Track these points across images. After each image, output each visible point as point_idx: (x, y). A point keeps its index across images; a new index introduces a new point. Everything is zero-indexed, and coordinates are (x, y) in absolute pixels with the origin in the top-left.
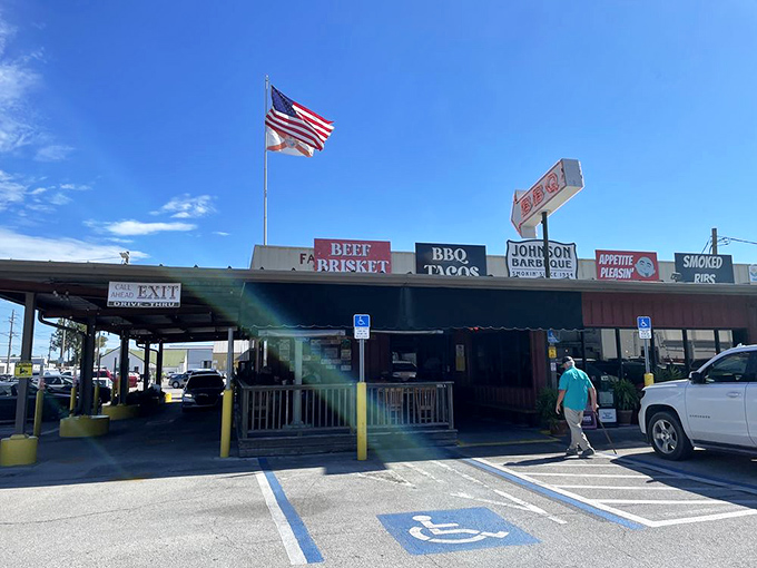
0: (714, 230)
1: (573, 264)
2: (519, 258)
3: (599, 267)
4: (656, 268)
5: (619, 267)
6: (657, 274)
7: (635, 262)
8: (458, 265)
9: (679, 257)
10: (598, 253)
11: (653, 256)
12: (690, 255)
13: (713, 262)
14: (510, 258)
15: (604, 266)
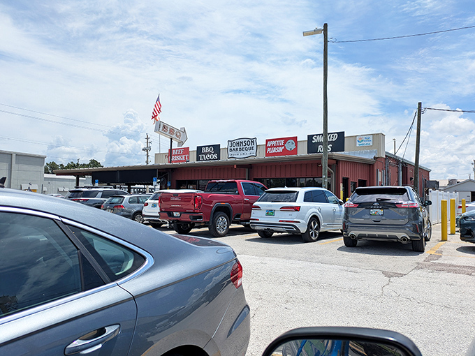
0: (420, 104)
1: (255, 148)
2: (232, 148)
3: (267, 148)
4: (296, 145)
5: (276, 147)
6: (296, 149)
7: (285, 143)
8: (210, 153)
9: (310, 137)
10: (267, 141)
11: (295, 139)
12: (317, 135)
13: (331, 137)
14: (229, 148)
15: (269, 147)
